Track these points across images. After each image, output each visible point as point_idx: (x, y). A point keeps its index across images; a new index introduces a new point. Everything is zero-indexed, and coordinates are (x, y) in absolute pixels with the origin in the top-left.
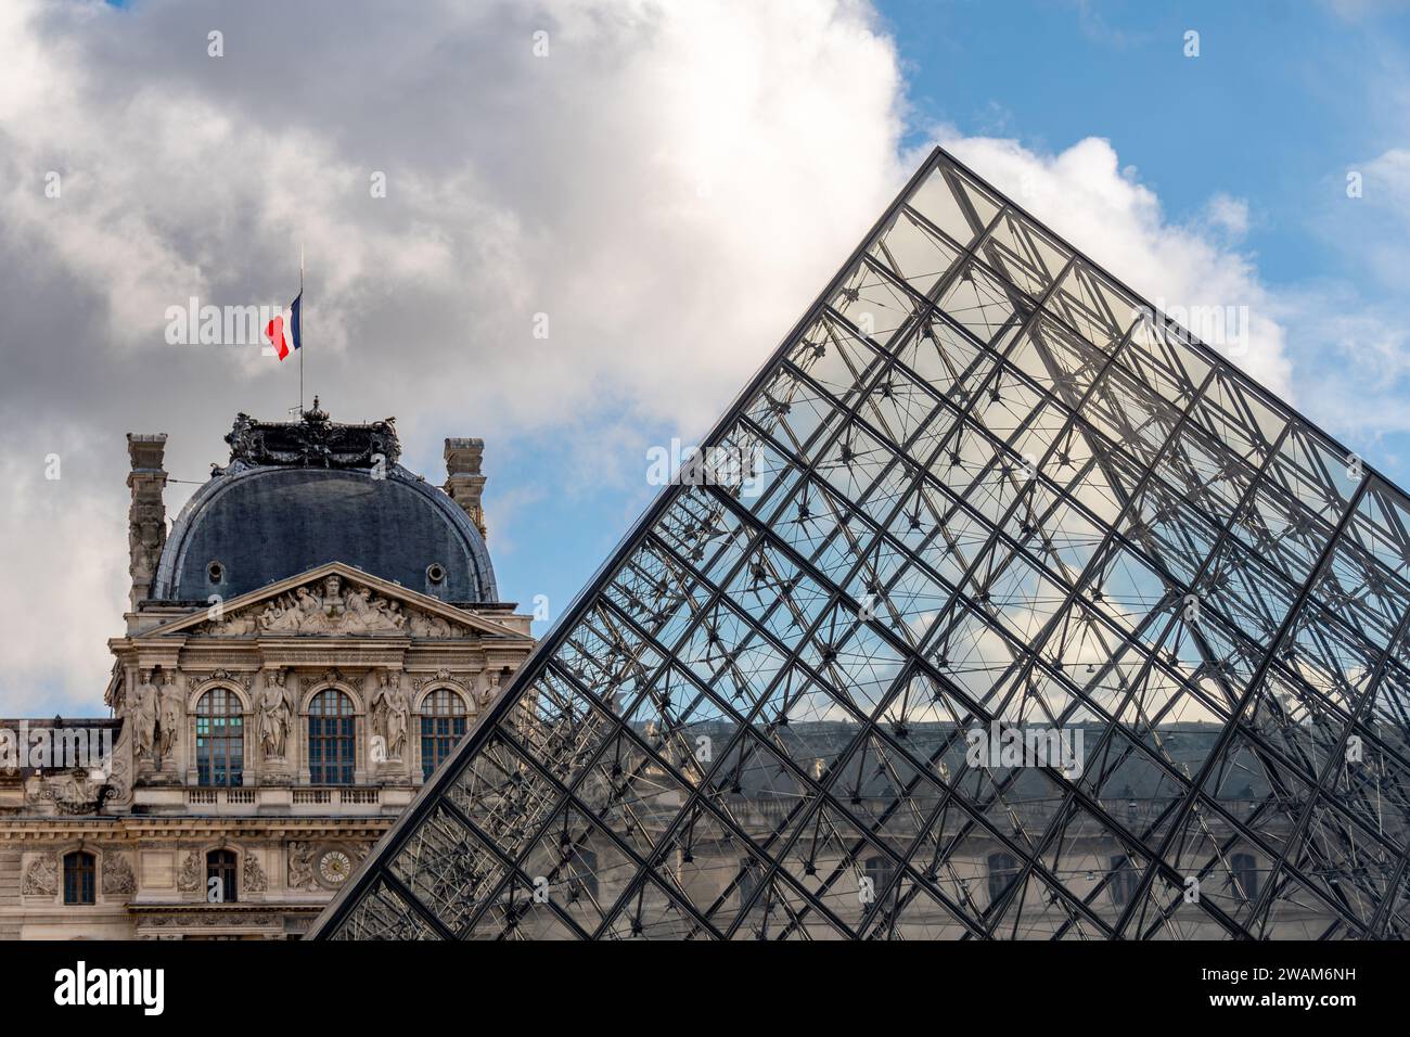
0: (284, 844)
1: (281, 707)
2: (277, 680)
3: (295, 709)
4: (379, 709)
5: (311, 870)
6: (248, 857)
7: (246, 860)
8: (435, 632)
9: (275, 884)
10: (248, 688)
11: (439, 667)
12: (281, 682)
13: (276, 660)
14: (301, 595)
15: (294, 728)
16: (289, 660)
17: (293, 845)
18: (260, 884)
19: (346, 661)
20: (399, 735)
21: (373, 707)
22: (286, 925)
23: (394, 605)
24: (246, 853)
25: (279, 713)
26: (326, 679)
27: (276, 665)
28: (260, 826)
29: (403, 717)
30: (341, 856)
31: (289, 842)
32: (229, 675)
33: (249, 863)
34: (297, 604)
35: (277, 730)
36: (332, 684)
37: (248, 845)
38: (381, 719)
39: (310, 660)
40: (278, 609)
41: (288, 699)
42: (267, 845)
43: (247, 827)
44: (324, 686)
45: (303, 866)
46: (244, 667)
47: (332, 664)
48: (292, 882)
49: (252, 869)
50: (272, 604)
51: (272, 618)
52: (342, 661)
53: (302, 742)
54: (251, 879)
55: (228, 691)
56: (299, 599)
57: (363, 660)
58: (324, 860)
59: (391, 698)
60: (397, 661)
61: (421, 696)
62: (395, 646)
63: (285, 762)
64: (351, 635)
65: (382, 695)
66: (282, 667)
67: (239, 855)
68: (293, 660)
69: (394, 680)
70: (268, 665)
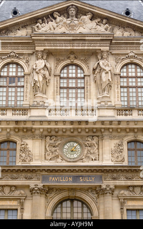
0: (43, 137)
1: (43, 69)
2: (42, 57)
3: (52, 73)
4: (97, 71)
5: (58, 151)
6: (23, 143)
7: (22, 145)
8: (126, 34)
9: (37, 158)
10: (27, 62)
11: (129, 51)
12: (44, 58)
13: (41, 46)
14: (55, 16)
15: (52, 82)
16: (48, 46)
17: (48, 138)
18: (28, 158)
19: (79, 46)
20: (108, 82)
21: (94, 70)
22: (43, 180)
23: (104, 21)
24: (22, 141)
25: (42, 71)
26: (69, 58)
27: (42, 48)
28: (29, 125)
29: (110, 74)
30: (75, 144)
31: (46, 136)
32: (17, 55)
33: (23, 146)
34: (54, 20)
35: (41, 79)
36: (72, 60)
37: (22, 138)
38: (98, 76)
39: (60, 46)
40: (44, 24)
41: (48, 65)
42: (33, 137)
43: (22, 126)
44: (68, 62)
45: (54, 149)
46: (25, 52)
47: (71, 48)
48: (47, 157)
49: (24, 150)
50: (40, 21)
51: (40, 26)
52: (77, 46)
53: (56, 89)
54: (23, 155)
55: (17, 64)
56: (55, 19)
57: (88, 46)
58: (66, 147)
59: (103, 64)
60: (107, 46)
61: (120, 66)
62: (105, 38)
63: (44, 96)
64: (81, 34)
65: (99, 63)
66: (44, 49)
67: (18, 143)
68: (51, 46)
69: (105, 55)
70: (37, 48)
